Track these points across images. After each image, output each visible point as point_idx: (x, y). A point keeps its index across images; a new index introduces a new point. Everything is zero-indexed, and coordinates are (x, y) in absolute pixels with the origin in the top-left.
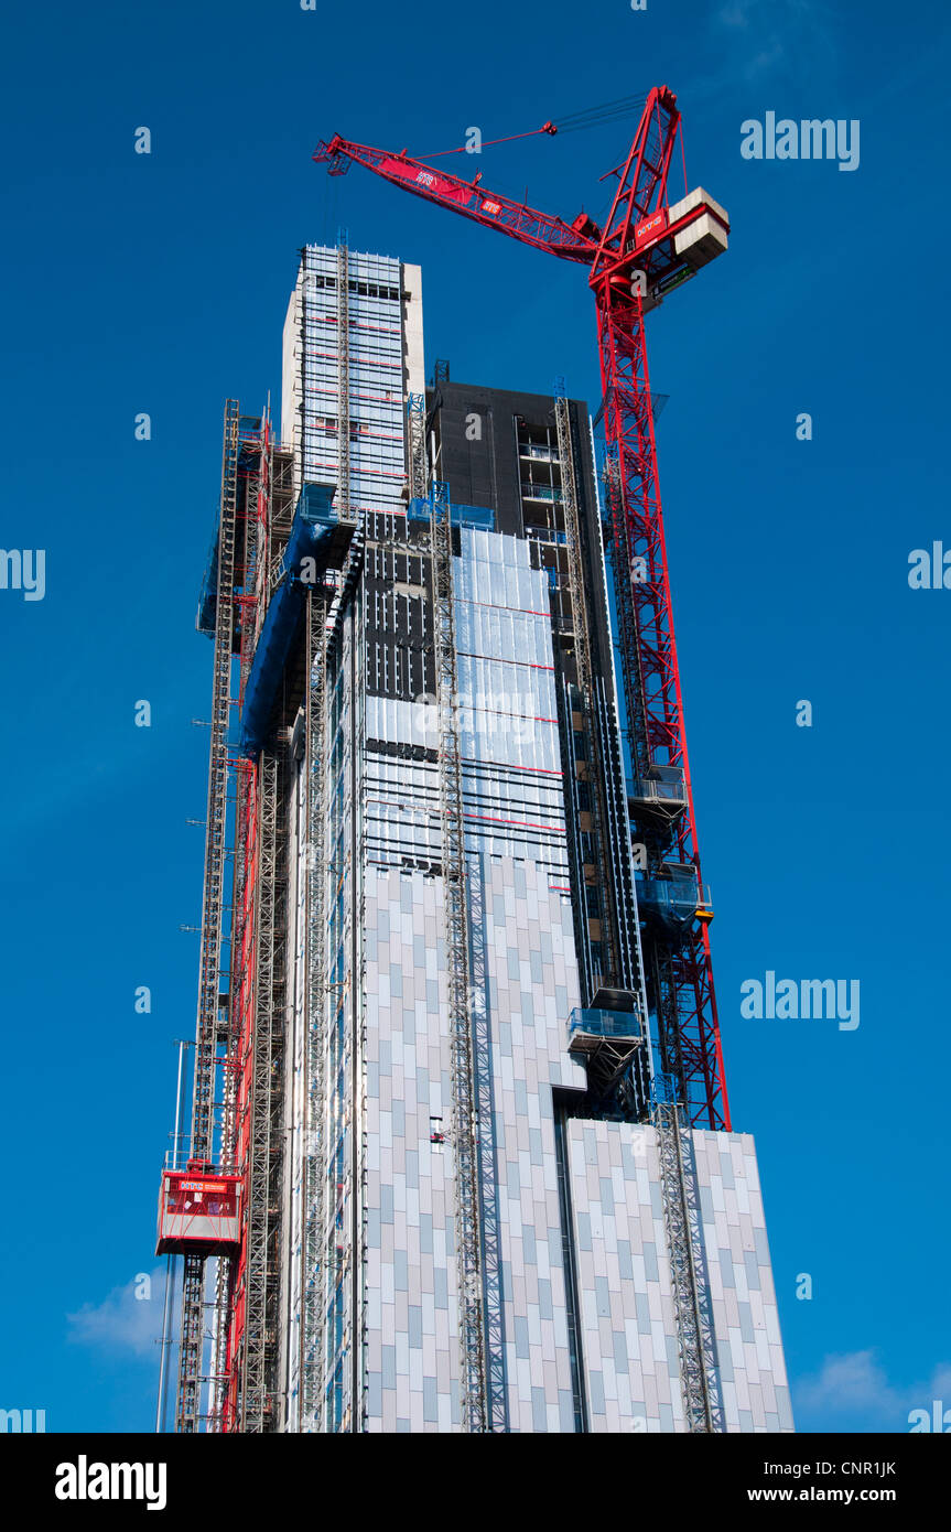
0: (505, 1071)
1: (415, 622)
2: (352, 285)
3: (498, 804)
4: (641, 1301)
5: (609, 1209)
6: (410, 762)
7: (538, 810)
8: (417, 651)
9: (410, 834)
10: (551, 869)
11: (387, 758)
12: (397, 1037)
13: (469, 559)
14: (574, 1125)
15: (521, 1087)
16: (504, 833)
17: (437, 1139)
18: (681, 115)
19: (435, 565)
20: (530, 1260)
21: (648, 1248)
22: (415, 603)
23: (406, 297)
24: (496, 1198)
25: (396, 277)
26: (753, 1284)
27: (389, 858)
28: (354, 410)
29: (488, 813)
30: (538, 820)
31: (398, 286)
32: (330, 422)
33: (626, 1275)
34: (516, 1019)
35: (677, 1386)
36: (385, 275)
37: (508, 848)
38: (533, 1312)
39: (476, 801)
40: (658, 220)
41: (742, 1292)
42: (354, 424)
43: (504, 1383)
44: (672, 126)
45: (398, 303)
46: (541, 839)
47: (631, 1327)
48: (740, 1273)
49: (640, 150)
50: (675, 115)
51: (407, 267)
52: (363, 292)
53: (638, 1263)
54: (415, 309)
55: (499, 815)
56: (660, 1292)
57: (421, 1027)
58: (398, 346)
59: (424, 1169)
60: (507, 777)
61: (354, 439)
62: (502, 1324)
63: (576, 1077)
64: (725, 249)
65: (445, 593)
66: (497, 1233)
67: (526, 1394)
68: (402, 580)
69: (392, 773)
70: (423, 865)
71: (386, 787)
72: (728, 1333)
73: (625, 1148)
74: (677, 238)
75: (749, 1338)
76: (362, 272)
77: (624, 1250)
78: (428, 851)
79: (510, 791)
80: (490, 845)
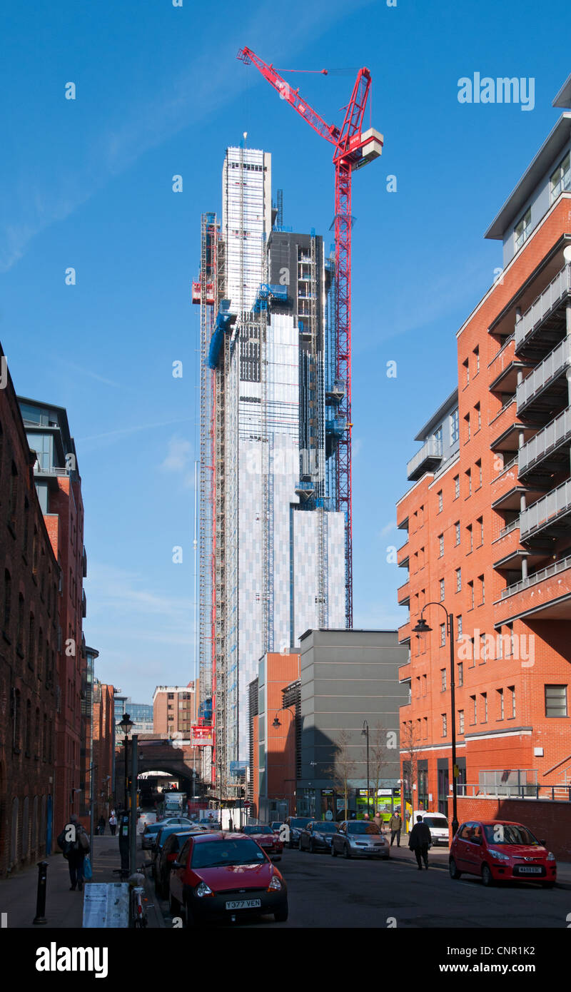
0: (277, 499)
1: (255, 352)
2: (245, 166)
3: (279, 415)
4: (310, 558)
5: (303, 535)
6: (253, 403)
7: (291, 416)
8: (255, 363)
9: (253, 428)
10: (293, 436)
11: (246, 403)
12: (248, 491)
13: (273, 326)
14: (296, 512)
15: (281, 503)
16: (280, 425)
17: (258, 519)
18: (372, 79)
19: (262, 329)
20: (281, 550)
21: (313, 545)
22: (256, 345)
23: (265, 169)
24: (273, 535)
25: (261, 160)
26: (339, 552)
27: (246, 436)
28: (245, 226)
29: (276, 419)
30: (291, 420)
31: (262, 165)
32: (237, 232)
33: (306, 551)
34: (281, 483)
35: (316, 578)
36: (257, 160)
37: (281, 430)
38: (281, 563)
39: (272, 415)
40: (357, 138)
41: (336, 554)
42: (245, 232)
43: (273, 581)
44: (368, 85)
45: (262, 173)
46: (291, 426)
47: (307, 564)
48: (336, 550)
49: (354, 100)
50: (369, 79)
51: (266, 154)
52: (249, 169)
53: (310, 549)
54: (268, 174)
55: (279, 419)
56: (314, 555)
57: (254, 488)
58: (261, 194)
59: (254, 528)
60: (282, 406)
61: (245, 239)
62: (273, 566)
63: (297, 500)
64: (379, 155)
65: (265, 340)
66: (273, 543)
67: (278, 582)
68: (251, 337)
69: (247, 408)
70: (256, 438)
71: (246, 412)
72: (331, 565)
73: (309, 519)
74: (363, 148)
75: (336, 566)
76: (249, 159)
77: (306, 545)
78: (257, 433)
79: (283, 411)
80: (276, 430)
